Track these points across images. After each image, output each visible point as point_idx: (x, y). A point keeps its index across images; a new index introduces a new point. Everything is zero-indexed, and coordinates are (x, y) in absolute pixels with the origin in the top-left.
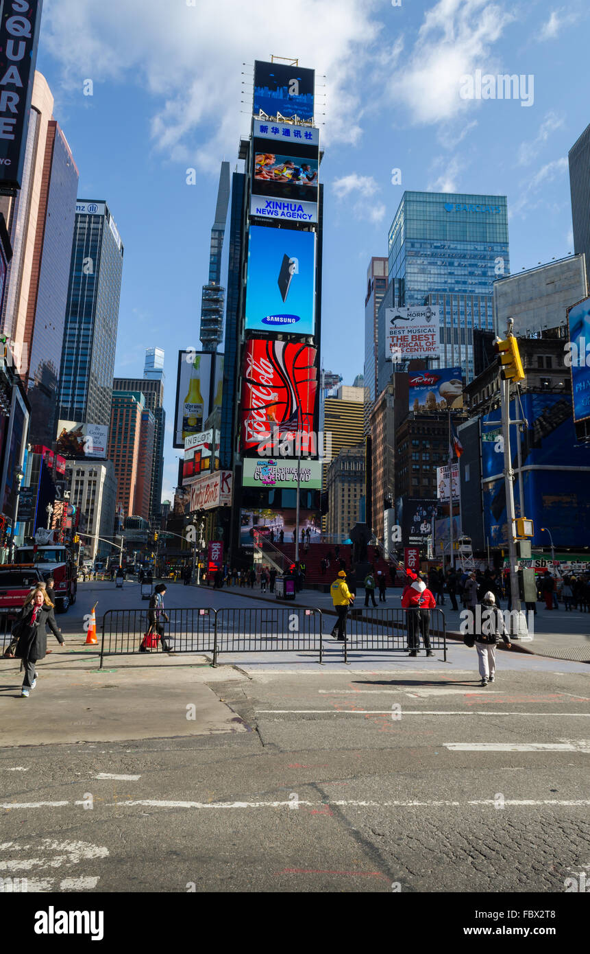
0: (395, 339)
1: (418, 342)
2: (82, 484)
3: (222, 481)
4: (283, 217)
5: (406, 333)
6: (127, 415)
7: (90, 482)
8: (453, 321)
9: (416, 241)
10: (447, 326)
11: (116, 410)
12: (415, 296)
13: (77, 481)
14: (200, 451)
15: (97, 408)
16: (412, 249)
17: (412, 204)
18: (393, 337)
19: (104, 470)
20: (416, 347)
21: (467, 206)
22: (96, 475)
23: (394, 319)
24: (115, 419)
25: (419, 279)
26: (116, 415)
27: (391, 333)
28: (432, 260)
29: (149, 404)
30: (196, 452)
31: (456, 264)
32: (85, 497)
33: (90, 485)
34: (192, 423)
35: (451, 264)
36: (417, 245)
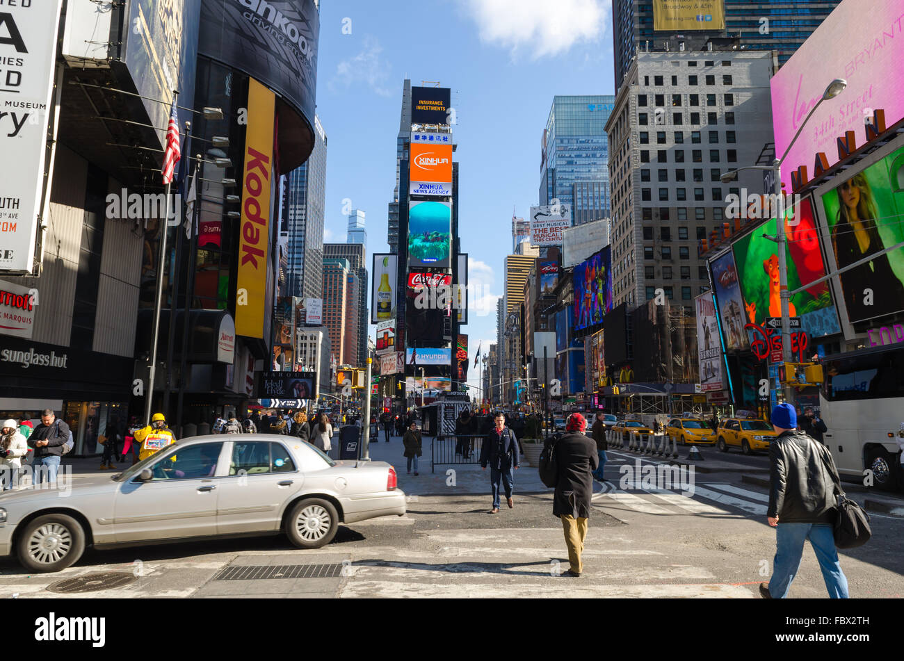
0: (537, 231)
1: (555, 233)
2: (305, 346)
3: (398, 358)
4: (430, 194)
5: (546, 226)
6: (336, 280)
7: (311, 344)
8: (595, 204)
9: (564, 137)
10: (590, 208)
11: (326, 276)
12: (564, 184)
13: (302, 344)
14: (387, 333)
15: (311, 278)
16: (562, 145)
17: (560, 106)
18: (536, 230)
19: (321, 334)
20: (554, 237)
21: (607, 106)
22: (315, 339)
23: (537, 215)
24: (326, 283)
25: (567, 170)
26: (326, 279)
27: (534, 226)
28: (578, 153)
29: (353, 266)
30: (385, 333)
31: (598, 155)
32: (308, 356)
33: (311, 346)
34: (384, 306)
35: (594, 156)
36: (566, 141)
